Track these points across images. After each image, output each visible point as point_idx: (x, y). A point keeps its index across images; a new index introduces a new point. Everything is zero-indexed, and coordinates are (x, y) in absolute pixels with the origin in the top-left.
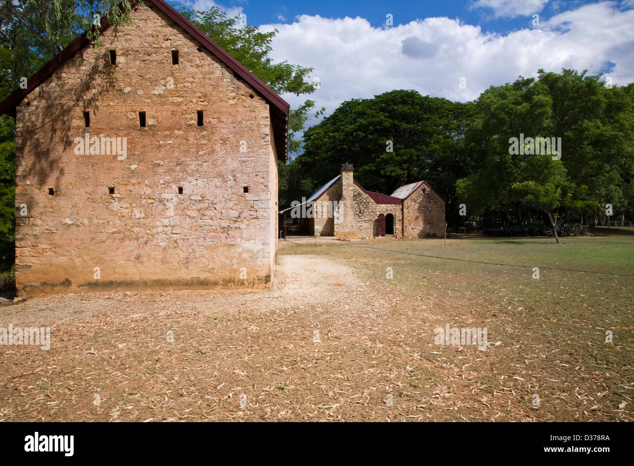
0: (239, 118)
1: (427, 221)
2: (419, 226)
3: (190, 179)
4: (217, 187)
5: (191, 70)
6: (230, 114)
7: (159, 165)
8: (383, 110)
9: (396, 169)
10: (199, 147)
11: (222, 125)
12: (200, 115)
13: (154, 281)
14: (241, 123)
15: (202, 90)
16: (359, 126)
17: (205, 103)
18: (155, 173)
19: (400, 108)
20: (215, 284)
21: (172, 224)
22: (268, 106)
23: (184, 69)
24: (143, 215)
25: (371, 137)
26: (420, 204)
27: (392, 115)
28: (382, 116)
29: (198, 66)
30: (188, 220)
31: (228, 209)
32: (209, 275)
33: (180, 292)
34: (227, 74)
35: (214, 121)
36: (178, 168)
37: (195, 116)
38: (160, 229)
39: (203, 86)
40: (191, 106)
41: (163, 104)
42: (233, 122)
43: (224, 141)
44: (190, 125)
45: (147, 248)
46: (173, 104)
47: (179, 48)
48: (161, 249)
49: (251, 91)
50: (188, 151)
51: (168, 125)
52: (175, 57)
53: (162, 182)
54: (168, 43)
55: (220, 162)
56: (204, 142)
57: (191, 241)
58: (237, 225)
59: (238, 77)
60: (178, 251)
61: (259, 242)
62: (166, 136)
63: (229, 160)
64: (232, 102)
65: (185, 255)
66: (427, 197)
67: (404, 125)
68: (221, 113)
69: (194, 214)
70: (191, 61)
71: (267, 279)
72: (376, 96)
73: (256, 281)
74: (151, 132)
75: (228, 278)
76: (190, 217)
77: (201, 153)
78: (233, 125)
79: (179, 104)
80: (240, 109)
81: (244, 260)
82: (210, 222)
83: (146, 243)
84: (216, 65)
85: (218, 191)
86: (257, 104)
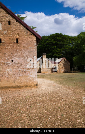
0: (28, 41)
1: (65, 68)
2: (63, 70)
3: (15, 58)
4: (22, 60)
5: (14, 27)
6: (26, 40)
7: (6, 54)
8: (53, 39)
9: (57, 54)
10: (17, 49)
11: (23, 43)
12: (17, 40)
13: (5, 87)
14: (29, 42)
15: (18, 33)
16: (47, 43)
17: (19, 36)
18: (5, 56)
19: (57, 38)
20: (22, 87)
21: (10, 70)
22: (36, 37)
23: (12, 26)
24: (1, 68)
25: (50, 46)
26: (64, 63)
27: (55, 40)
28: (53, 40)
29: (16, 26)
30: (14, 69)
31: (26, 66)
32: (21, 84)
33: (13, 90)
34: (24, 28)
35: (21, 42)
36: (11, 55)
37: (16, 40)
38: (6, 72)
39: (18, 32)
40: (15, 37)
41: (6, 36)
42: (26, 42)
43: (24, 47)
44: (14, 43)
45: (3, 77)
46: (9, 36)
47: (10, 20)
48: (7, 77)
49: (31, 33)
50: (14, 50)
51: (8, 43)
52: (9, 23)
53: (7, 59)
54: (7, 19)
55: (23, 53)
56: (19, 47)
57: (15, 75)
58: (28, 70)
59: (27, 29)
60: (12, 78)
61: (34, 75)
62: (8, 46)
63: (26, 52)
64: (26, 36)
65: (14, 79)
66: (65, 62)
67: (59, 43)
68: (23, 39)
69: (16, 67)
70: (14, 24)
71: (37, 85)
72: (51, 35)
73: (34, 86)
74: (3, 45)
75: (26, 85)
76: (15, 68)
77: (18, 50)
78: (26, 43)
79: (11, 37)
80: (28, 38)
81: (30, 80)
82: (21, 70)
83: (2, 76)
84: (21, 26)
85: (23, 61)
86: (33, 37)
